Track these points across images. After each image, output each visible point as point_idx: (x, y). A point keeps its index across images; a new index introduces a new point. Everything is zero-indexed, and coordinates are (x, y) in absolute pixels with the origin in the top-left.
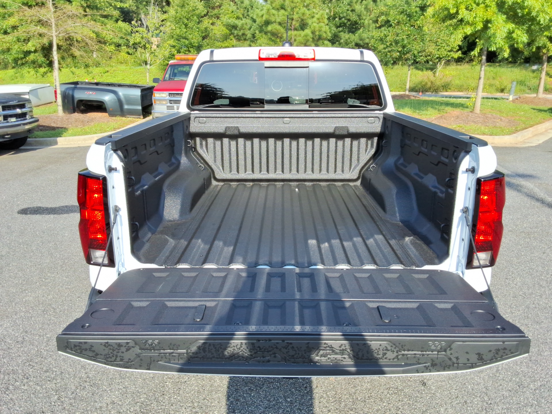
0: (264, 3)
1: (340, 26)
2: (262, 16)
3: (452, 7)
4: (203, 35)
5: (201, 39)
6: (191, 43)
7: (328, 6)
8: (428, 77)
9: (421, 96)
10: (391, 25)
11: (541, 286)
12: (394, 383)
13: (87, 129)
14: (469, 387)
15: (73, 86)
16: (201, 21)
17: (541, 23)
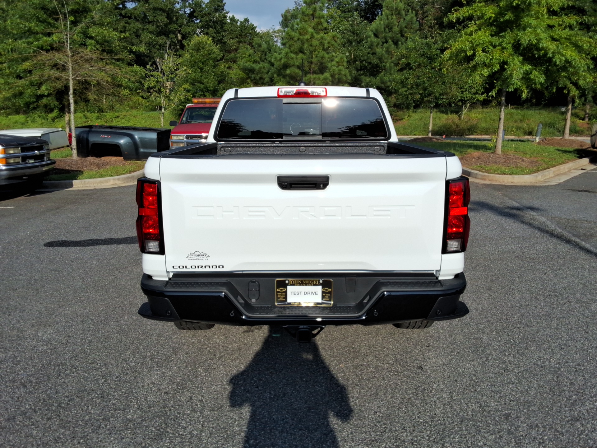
0: (282, 47)
1: (361, 70)
2: (281, 59)
3: (468, 49)
4: (219, 79)
5: (216, 83)
6: (207, 87)
7: (348, 49)
8: (452, 120)
9: (445, 139)
10: (411, 68)
11: (538, 299)
12: (395, 368)
13: (103, 172)
14: (461, 371)
15: (87, 129)
16: (217, 65)
17: (557, 64)
